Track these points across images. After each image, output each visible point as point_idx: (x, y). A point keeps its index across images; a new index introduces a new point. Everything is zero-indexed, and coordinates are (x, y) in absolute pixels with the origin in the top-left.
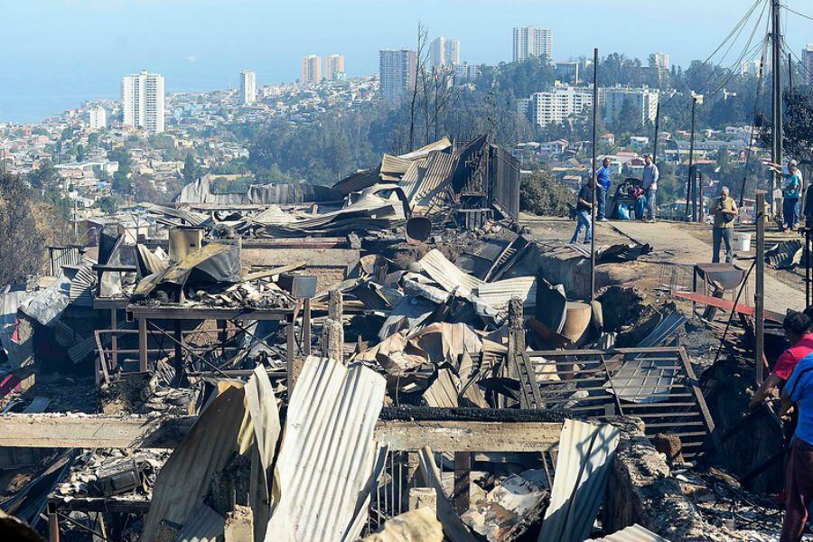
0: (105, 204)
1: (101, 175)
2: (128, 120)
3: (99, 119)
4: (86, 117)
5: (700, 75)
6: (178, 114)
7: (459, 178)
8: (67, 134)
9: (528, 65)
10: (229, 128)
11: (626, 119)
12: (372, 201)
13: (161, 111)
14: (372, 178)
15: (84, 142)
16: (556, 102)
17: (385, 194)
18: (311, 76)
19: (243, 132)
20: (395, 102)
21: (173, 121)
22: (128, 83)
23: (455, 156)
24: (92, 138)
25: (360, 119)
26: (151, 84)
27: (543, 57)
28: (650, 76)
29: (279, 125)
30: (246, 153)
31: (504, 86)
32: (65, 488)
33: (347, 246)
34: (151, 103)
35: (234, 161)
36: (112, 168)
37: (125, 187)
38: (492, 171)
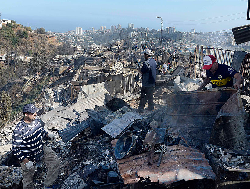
0: (74, 44)
1: (73, 40)
2: (77, 33)
3: (73, 33)
4: (71, 33)
5: (153, 31)
6: (83, 33)
7: (124, 45)
8: (68, 35)
9: (130, 29)
10: (90, 35)
11: (142, 36)
12: (115, 47)
13: (81, 32)
14: (114, 44)
15: (71, 36)
16: (134, 34)
17: (116, 46)
18: (102, 29)
19: (93, 36)
20: (112, 33)
21: (83, 34)
22: (77, 28)
23: (124, 42)
24: (72, 35)
25: (108, 35)
26: (80, 29)
27: (132, 28)
28: (146, 31)
29: (97, 35)
30: (93, 39)
31: (127, 31)
32: (88, 75)
33: (112, 52)
34: (80, 31)
35: (91, 39)
36: (75, 40)
37: (76, 42)
38: (128, 44)
